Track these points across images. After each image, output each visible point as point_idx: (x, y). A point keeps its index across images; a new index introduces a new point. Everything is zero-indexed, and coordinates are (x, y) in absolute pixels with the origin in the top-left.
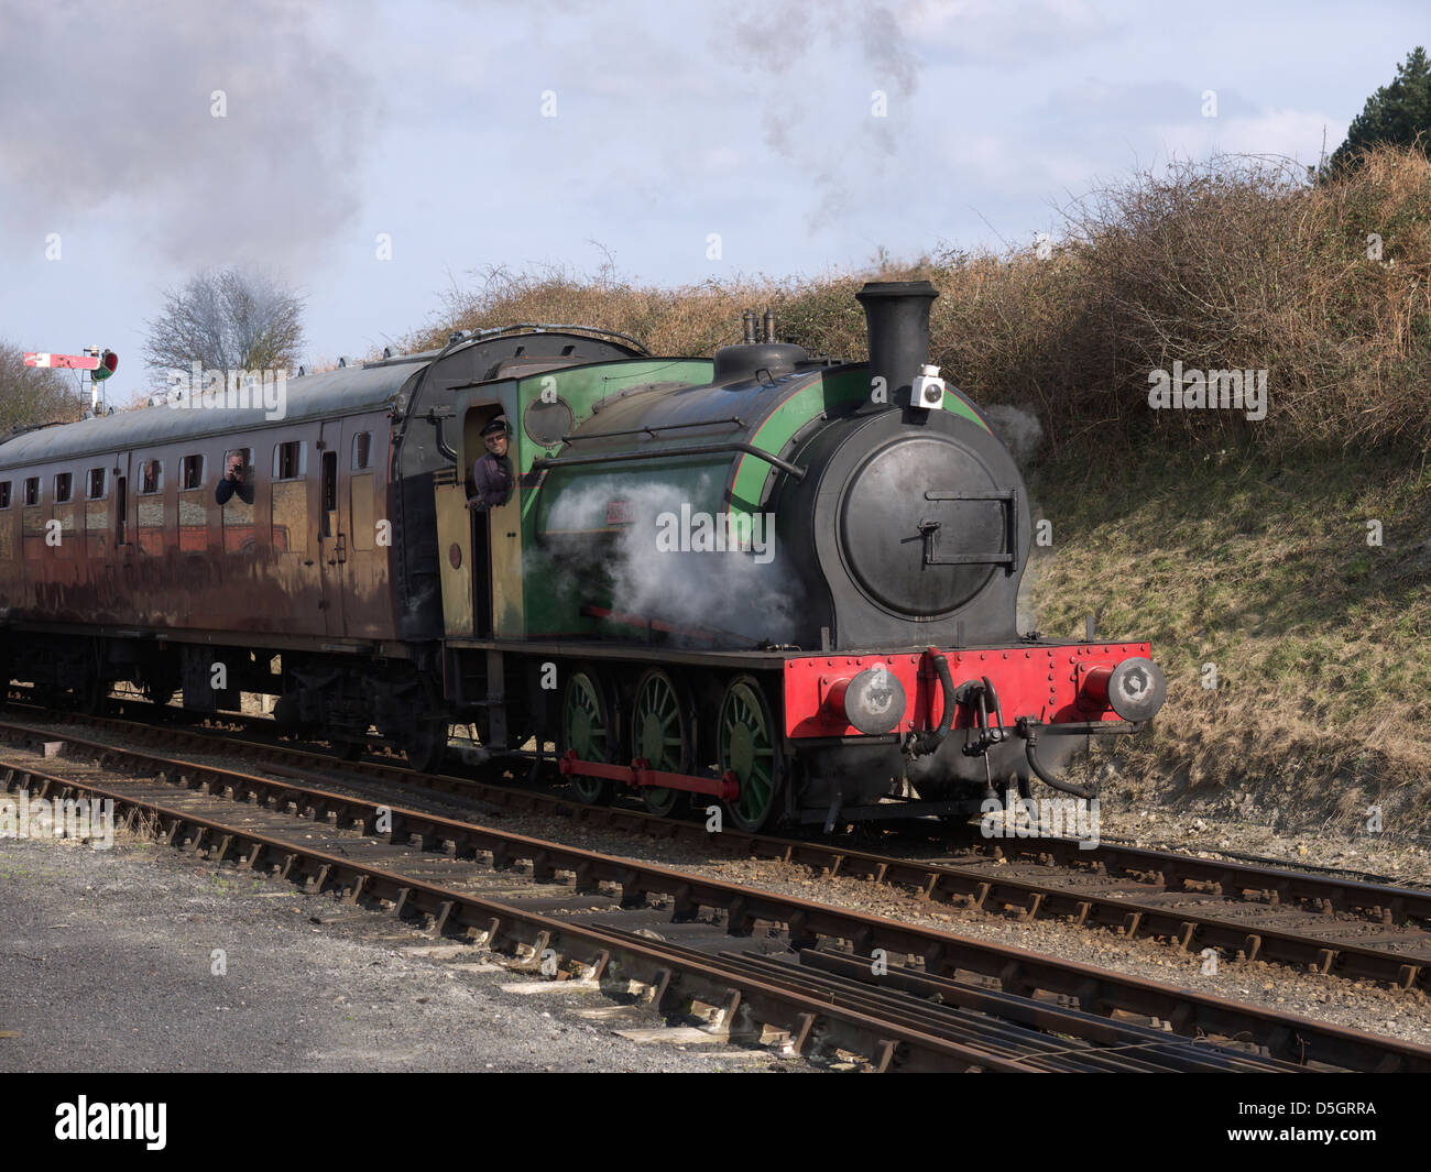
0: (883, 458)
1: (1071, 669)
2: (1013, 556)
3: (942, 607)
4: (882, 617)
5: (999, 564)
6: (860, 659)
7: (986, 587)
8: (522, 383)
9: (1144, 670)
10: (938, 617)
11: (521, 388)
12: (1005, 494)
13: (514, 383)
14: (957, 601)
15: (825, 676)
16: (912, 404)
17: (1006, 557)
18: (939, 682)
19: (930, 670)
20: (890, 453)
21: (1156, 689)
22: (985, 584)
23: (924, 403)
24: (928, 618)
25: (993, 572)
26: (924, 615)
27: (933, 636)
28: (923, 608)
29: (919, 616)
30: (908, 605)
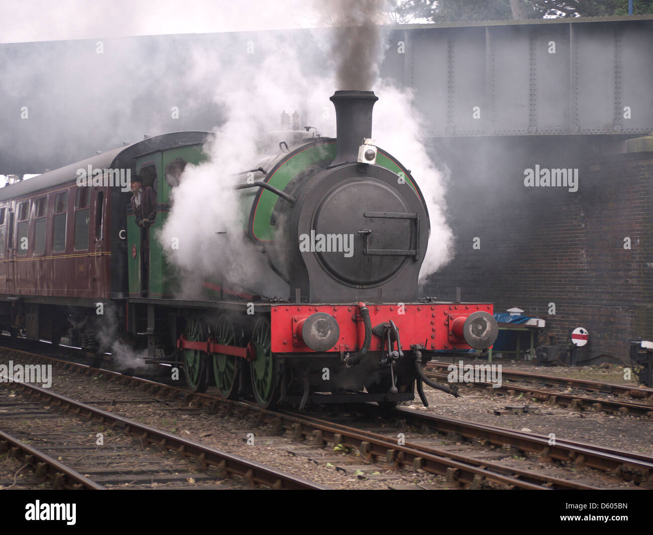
0: (340, 192)
1: (445, 318)
2: (416, 252)
3: (373, 280)
4: (337, 284)
5: (407, 256)
6: (317, 308)
7: (400, 270)
8: (164, 153)
9: (485, 319)
10: (371, 286)
11: (164, 155)
12: (412, 215)
13: (160, 153)
14: (382, 276)
15: (296, 317)
16: (358, 161)
17: (413, 252)
18: (363, 323)
19: (359, 316)
20: (344, 189)
21: (492, 331)
22: (399, 268)
23: (365, 161)
24: (365, 287)
25: (404, 261)
26: (363, 284)
27: (368, 297)
28: (362, 280)
29: (359, 285)
30: (352, 278)
